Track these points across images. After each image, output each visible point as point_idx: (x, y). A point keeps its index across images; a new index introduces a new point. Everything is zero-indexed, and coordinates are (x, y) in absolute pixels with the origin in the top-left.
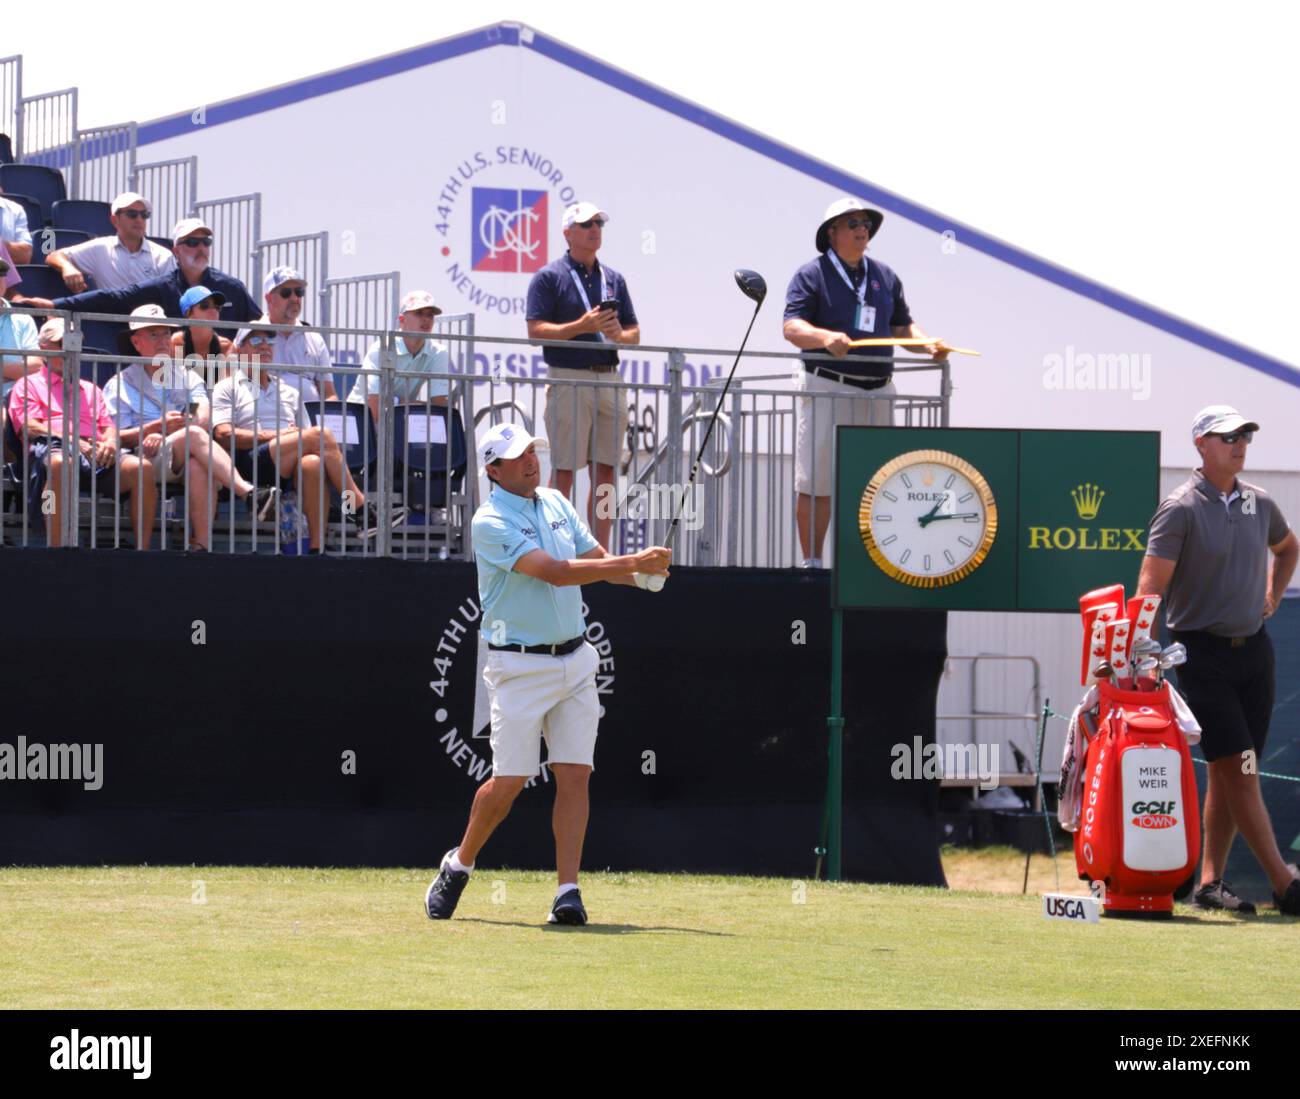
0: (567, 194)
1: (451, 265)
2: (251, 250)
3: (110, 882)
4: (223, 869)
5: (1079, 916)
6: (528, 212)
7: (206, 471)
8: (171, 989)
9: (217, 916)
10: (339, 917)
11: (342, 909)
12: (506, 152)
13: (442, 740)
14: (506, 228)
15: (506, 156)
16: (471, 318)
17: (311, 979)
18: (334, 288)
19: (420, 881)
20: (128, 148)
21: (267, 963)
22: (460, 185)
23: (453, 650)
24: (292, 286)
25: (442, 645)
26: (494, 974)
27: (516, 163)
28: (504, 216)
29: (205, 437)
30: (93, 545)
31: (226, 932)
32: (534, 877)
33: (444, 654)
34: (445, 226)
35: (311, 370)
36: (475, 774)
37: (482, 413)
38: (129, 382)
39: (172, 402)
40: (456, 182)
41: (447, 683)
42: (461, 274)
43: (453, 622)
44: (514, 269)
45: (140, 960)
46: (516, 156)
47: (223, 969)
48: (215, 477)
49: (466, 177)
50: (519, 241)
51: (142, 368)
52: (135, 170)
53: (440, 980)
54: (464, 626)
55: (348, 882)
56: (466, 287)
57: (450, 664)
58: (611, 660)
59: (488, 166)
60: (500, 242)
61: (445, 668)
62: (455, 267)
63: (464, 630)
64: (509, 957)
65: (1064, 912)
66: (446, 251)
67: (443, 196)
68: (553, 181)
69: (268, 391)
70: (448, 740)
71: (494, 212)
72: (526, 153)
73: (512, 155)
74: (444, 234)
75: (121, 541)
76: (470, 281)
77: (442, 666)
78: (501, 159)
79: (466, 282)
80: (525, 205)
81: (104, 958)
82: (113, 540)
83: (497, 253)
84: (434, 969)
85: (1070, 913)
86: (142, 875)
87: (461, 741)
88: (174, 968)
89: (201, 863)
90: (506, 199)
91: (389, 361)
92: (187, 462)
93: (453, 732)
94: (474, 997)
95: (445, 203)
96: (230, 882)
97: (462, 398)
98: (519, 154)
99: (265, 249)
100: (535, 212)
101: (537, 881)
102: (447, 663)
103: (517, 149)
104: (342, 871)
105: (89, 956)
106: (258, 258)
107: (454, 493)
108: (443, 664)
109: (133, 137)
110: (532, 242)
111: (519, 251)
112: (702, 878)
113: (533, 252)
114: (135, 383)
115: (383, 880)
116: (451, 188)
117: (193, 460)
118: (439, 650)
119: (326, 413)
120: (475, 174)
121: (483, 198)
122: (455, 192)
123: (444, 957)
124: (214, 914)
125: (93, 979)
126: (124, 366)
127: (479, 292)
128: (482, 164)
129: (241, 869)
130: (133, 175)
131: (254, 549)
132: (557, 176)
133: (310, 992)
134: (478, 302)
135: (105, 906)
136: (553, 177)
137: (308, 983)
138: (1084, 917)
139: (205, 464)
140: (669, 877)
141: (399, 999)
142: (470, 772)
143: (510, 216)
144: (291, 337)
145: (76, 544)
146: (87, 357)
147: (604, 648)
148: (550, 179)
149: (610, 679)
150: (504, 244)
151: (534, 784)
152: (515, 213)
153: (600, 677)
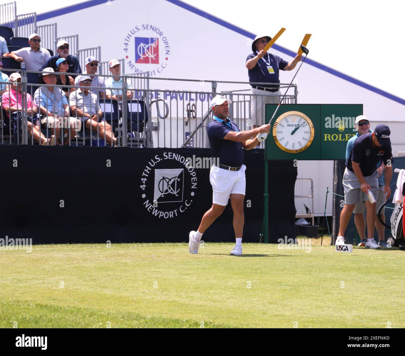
0: (164, 39)
1: (129, 61)
2: (76, 53)
4: (78, 244)
5: (347, 250)
6: (152, 45)
10: (120, 257)
11: (120, 255)
13: (144, 204)
14: (146, 50)
15: (145, 27)
16: (148, 73)
17: (119, 274)
18: (103, 64)
19: (141, 247)
20: (34, 22)
22: (131, 36)
23: (147, 176)
24: (94, 63)
25: (144, 174)
27: (148, 29)
28: (145, 46)
30: (32, 144)
32: (176, 245)
33: (144, 177)
34: (127, 49)
36: (155, 214)
40: (130, 35)
41: (145, 186)
42: (132, 64)
43: (147, 167)
44: (148, 63)
46: (148, 27)
47: (90, 272)
49: (133, 34)
50: (150, 54)
51: (47, 88)
52: (36, 28)
55: (118, 247)
56: (134, 68)
57: (146, 180)
58: (196, 178)
59: (140, 30)
60: (144, 54)
61: (145, 181)
62: (130, 62)
63: (150, 169)
65: (342, 249)
66: (127, 57)
68: (160, 35)
69: (87, 97)
70: (146, 204)
71: (142, 45)
72: (151, 26)
74: (126, 52)
76: (135, 66)
77: (144, 181)
78: (144, 28)
80: (151, 42)
83: (143, 58)
85: (344, 250)
87: (150, 204)
90: (146, 41)
91: (125, 85)
93: (148, 201)
95: (126, 42)
96: (81, 248)
100: (155, 45)
101: (177, 246)
102: (145, 180)
103: (148, 25)
108: (144, 180)
109: (35, 19)
110: (154, 54)
111: (150, 57)
112: (227, 243)
113: (154, 57)
116: (128, 37)
118: (143, 175)
120: (136, 33)
121: (138, 41)
122: (129, 39)
127: (138, 70)
128: (138, 30)
129: (84, 244)
132: (161, 34)
136: (160, 34)
138: (348, 251)
140: (217, 244)
142: (153, 213)
143: (147, 46)
144: (94, 78)
145: (27, 144)
146: (29, 84)
147: (194, 174)
148: (159, 34)
149: (196, 184)
150: (145, 55)
151: (173, 217)
152: (148, 45)
153: (192, 183)
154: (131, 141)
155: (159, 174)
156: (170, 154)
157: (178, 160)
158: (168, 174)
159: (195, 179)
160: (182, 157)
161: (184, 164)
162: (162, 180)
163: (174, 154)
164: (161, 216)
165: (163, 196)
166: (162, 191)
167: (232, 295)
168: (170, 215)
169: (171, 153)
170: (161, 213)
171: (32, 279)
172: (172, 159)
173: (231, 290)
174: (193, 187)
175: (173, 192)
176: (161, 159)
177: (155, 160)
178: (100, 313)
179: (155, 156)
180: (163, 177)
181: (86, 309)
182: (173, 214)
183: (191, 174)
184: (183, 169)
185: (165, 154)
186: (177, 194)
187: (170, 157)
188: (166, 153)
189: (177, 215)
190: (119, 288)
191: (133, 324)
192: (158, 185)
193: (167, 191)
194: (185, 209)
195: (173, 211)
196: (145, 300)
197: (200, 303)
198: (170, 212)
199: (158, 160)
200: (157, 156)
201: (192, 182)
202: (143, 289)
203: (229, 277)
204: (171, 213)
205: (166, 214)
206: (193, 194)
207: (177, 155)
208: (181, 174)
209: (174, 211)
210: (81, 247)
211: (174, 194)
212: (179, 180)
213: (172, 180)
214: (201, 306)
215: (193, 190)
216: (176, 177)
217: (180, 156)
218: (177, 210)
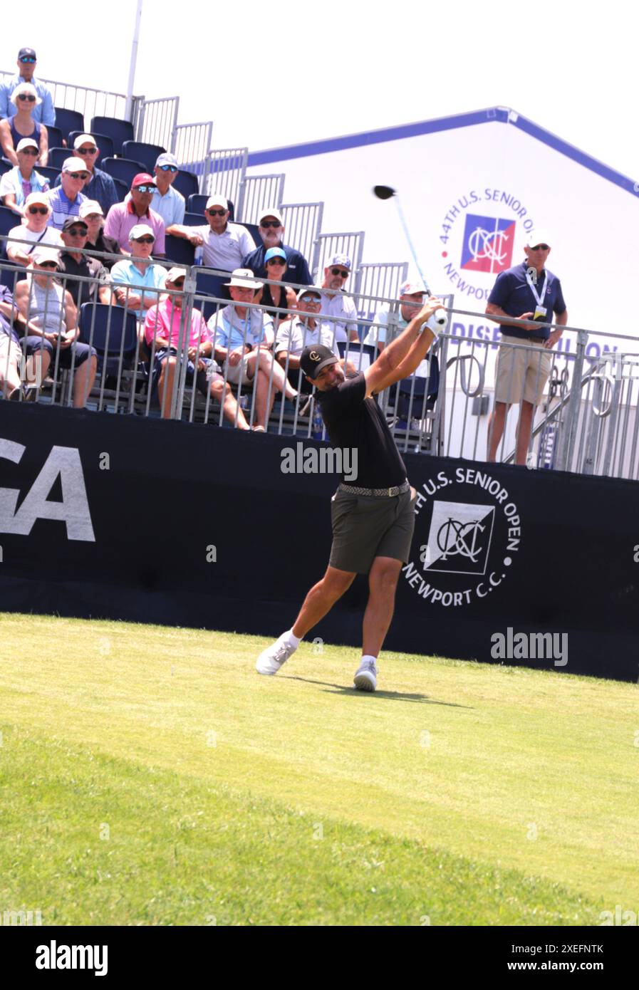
0: (528, 224)
1: (448, 263)
2: (314, 239)
3: (180, 638)
4: (254, 637)
6: (501, 233)
7: (268, 380)
8: (207, 708)
9: (244, 666)
10: (323, 675)
11: (326, 670)
12: (492, 193)
14: (486, 242)
15: (491, 196)
16: (452, 297)
17: (298, 711)
18: (365, 269)
20: (241, 167)
21: (271, 698)
22: (459, 211)
23: (417, 512)
26: (416, 721)
27: (497, 200)
28: (485, 235)
29: (269, 357)
30: (191, 420)
31: (248, 677)
32: (453, 663)
34: (446, 238)
35: (343, 321)
36: (423, 593)
37: (453, 360)
38: (225, 317)
39: (251, 333)
40: (456, 209)
42: (453, 270)
43: (418, 493)
44: (488, 270)
45: (190, 688)
46: (498, 196)
47: (242, 699)
48: (274, 384)
49: (463, 207)
50: (493, 252)
51: (234, 308)
52: (245, 179)
53: (381, 722)
54: (425, 497)
55: (333, 654)
56: (456, 279)
58: (519, 529)
59: (478, 201)
60: (481, 251)
62: (450, 265)
63: (425, 500)
64: (428, 711)
66: (445, 254)
67: (447, 218)
68: (520, 214)
69: (315, 332)
70: (407, 570)
71: (479, 231)
72: (504, 194)
73: (495, 195)
74: (445, 243)
75: (209, 419)
76: (458, 275)
78: (488, 197)
79: (456, 276)
80: (500, 228)
81: (168, 684)
82: (204, 419)
83: (478, 259)
84: (378, 714)
86: (201, 635)
87: (416, 571)
88: (211, 695)
89: (239, 632)
90: (488, 224)
92: (256, 373)
93: (411, 565)
94: (401, 734)
95: (447, 222)
96: (257, 646)
97: (440, 349)
98: (500, 195)
99: (323, 240)
100: (506, 234)
101: (455, 666)
103: (498, 191)
104: (330, 646)
105: (158, 682)
106: (318, 245)
107: (429, 411)
109: (245, 161)
110: (502, 254)
111: (493, 258)
112: (563, 675)
113: (502, 261)
114: (229, 319)
115: (355, 654)
116: (453, 213)
117: (261, 372)
119: (350, 350)
120: (469, 205)
121: (473, 222)
122: (455, 216)
123: (386, 707)
124: (242, 664)
125: (158, 696)
126: (223, 306)
127: (464, 283)
128: (474, 199)
129: (265, 638)
130: (242, 182)
131: (294, 433)
132: (523, 212)
133: (295, 720)
134: (462, 290)
135: (174, 652)
136: (520, 212)
137: (295, 714)
139: (267, 375)
140: (541, 672)
141: (352, 730)
142: (420, 592)
143: (490, 235)
144: (334, 299)
145: (180, 419)
146: (199, 297)
147: (515, 521)
148: (518, 213)
149: (517, 541)
150: (483, 253)
151: (460, 604)
152: (492, 234)
153: (510, 540)
154: (407, 437)
155: (442, 511)
156: (471, 474)
157: (486, 488)
158: (460, 514)
159: (517, 532)
160: (495, 482)
161: (497, 497)
162: (447, 526)
163: (479, 474)
164: (436, 600)
165: (444, 558)
166: (443, 548)
167: (501, 788)
168: (456, 600)
169: (473, 471)
170: (435, 594)
171: (121, 699)
172: (473, 484)
173: (506, 778)
174: (510, 547)
175: (466, 552)
176: (451, 482)
177: (437, 482)
178: (209, 790)
179: (439, 472)
180: (450, 519)
181: (187, 779)
182: (461, 598)
183: (509, 520)
184: (493, 508)
185: (460, 472)
186: (475, 557)
187: (470, 479)
188: (462, 470)
189: (469, 602)
190: (280, 742)
191: (263, 823)
192: (437, 535)
193: (454, 549)
194: (489, 592)
195: (462, 593)
196: (318, 775)
197: (426, 797)
198: (456, 594)
199: (443, 482)
200: (443, 473)
201: (510, 535)
202: (327, 752)
203: (518, 750)
204: (458, 597)
205: (448, 597)
206: (508, 561)
207: (485, 476)
208: (489, 517)
209: (464, 593)
210: (258, 643)
211: (469, 558)
212: (482, 529)
213: (468, 528)
214: (423, 803)
215: (510, 554)
216: (477, 521)
217: (490, 478)
218: (470, 591)
